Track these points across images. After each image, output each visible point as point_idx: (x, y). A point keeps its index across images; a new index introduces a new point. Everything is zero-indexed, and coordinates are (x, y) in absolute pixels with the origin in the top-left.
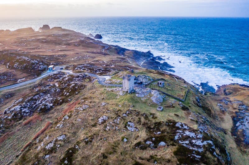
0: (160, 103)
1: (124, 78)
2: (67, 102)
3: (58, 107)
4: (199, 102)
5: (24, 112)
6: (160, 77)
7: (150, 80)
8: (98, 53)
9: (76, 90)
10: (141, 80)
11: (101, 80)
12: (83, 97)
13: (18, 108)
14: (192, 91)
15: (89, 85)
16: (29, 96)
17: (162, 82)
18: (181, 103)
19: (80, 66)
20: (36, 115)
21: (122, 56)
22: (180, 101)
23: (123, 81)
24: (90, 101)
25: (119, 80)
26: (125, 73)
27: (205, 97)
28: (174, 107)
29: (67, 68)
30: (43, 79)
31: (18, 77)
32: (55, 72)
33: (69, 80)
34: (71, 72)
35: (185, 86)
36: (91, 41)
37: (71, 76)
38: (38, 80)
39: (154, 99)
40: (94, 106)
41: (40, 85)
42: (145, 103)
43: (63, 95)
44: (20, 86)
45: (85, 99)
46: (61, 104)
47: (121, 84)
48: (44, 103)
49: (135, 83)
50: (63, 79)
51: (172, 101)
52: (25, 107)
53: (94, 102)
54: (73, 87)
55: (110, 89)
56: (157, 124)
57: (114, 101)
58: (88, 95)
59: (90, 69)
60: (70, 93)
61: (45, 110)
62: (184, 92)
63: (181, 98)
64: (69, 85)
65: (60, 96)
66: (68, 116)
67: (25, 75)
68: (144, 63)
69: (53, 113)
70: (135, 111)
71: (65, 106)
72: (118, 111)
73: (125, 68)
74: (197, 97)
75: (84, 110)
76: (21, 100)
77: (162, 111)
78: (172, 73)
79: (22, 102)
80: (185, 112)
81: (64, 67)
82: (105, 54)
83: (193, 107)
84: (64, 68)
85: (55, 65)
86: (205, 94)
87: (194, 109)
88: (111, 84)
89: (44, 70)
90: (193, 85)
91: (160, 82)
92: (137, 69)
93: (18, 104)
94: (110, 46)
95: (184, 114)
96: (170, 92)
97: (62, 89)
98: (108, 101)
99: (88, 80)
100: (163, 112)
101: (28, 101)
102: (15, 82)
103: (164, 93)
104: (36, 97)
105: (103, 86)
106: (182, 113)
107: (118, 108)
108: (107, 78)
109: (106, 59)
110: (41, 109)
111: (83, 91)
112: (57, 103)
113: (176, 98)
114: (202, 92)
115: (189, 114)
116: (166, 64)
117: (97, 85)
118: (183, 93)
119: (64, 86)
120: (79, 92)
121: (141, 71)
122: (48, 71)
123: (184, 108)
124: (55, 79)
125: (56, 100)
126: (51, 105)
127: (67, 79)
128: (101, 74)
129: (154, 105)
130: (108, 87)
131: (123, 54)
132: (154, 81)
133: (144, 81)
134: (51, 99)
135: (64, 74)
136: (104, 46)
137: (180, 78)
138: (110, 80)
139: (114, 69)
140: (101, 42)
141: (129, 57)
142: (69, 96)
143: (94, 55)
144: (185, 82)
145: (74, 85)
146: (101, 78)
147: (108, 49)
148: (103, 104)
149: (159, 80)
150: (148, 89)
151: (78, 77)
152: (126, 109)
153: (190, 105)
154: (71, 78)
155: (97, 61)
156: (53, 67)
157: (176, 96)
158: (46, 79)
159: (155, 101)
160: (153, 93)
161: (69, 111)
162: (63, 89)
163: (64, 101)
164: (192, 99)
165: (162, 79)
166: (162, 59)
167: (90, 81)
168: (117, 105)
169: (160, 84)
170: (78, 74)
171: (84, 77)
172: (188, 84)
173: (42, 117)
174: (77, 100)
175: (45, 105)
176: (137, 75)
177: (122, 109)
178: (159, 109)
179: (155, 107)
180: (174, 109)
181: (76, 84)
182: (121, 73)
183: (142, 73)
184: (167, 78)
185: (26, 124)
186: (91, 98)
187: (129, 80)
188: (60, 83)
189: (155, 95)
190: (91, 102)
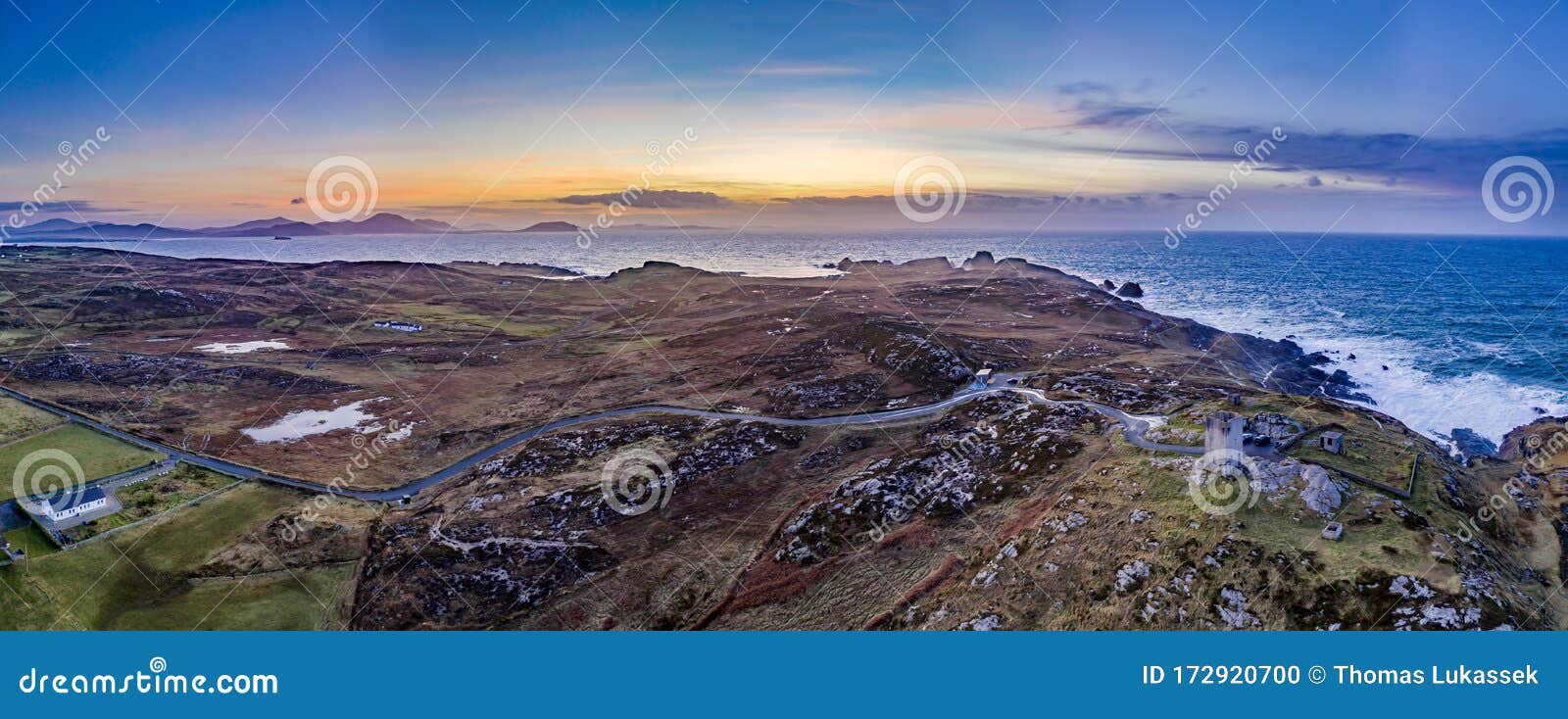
0: (1332, 509)
1: (1208, 424)
2: (1018, 494)
3: (990, 510)
4: (1454, 494)
5: (890, 504)
6: (1329, 419)
7: (1295, 429)
8: (1127, 340)
9: (1050, 456)
10: (1265, 430)
11: (1133, 428)
12: (1071, 486)
13: (874, 485)
14: (1430, 457)
15: (1094, 445)
16: (911, 457)
17: (1335, 435)
18: (1399, 502)
19: (1071, 379)
20: (919, 522)
21: (1204, 353)
22: (1397, 496)
23: (1207, 434)
24: (1092, 499)
25: (1193, 432)
26: (1213, 406)
27: (1470, 472)
28: (1379, 521)
29: (1030, 383)
30: (957, 408)
31: (892, 391)
32: (993, 392)
33: (1030, 421)
34: (1040, 396)
35: (1409, 443)
36: (1109, 303)
37: (1040, 407)
38: (941, 408)
39: (1310, 499)
40: (1105, 520)
41: (945, 426)
42: (1281, 512)
43: (1007, 469)
44: (892, 421)
45: (1078, 490)
46: (999, 498)
47: (1201, 443)
48: (947, 485)
49: (1247, 442)
50: (1012, 417)
51: (1371, 499)
52: (893, 489)
53: (1108, 506)
54: (1043, 445)
55: (1162, 463)
56: (1327, 593)
57: (1174, 507)
58: (1087, 476)
59: (1101, 391)
60: (1030, 464)
61: (947, 513)
62: (1406, 463)
63: (1400, 487)
64: (1031, 437)
65: (998, 472)
66: (1016, 547)
67: (909, 387)
68: (1275, 375)
69: (970, 526)
70: (1248, 543)
71: (1010, 510)
72: (1188, 544)
73: (1212, 393)
74: (1447, 477)
75: (1070, 531)
76: (886, 462)
77: (1340, 539)
78: (1363, 404)
79: (889, 470)
80: (1417, 533)
81: (1021, 377)
82: (1151, 346)
83: (1440, 513)
84: (1020, 380)
85: (995, 370)
86: (1471, 465)
87: (1443, 517)
88: (1167, 445)
89: (964, 380)
90: (1433, 438)
91: (1327, 435)
92: (1251, 393)
93: (877, 472)
94: (1165, 318)
95: (1412, 541)
96: (1362, 467)
97: (1008, 450)
98: (1154, 507)
99: (1091, 426)
100: (1343, 544)
101: (906, 471)
102: (879, 405)
103: (1343, 475)
104: (928, 462)
105: (1139, 450)
106: (1405, 540)
107: (1185, 534)
108: (1155, 422)
109: (1150, 362)
110: (938, 505)
111: (1072, 465)
112: (986, 494)
113: (1381, 489)
114: (1459, 459)
115: (1428, 540)
116: (1341, 377)
117: (1118, 443)
118: (1403, 470)
119: (1014, 438)
120: (1059, 467)
121: (1266, 400)
122: (974, 386)
123: (1412, 522)
124: (990, 412)
125: (986, 482)
126: (969, 497)
127: (1025, 415)
128: (1134, 409)
129: (1312, 521)
130: (1155, 455)
131: (1206, 345)
132: (1310, 431)
133: (1276, 433)
134: (972, 476)
135: (1019, 399)
136: (1148, 319)
137: (1392, 420)
138: (1163, 430)
139: (1176, 393)
140: (1139, 308)
141: (1224, 356)
142: (1027, 473)
143: (1117, 346)
144: (1406, 431)
145: (1044, 438)
146: (1134, 421)
147: (1159, 329)
148: (1137, 515)
149: (1323, 428)
150: (1292, 461)
151: (1062, 412)
152: (1215, 538)
153: (1429, 507)
154: (1040, 415)
155: (1125, 365)
156: (990, 376)
157: (1381, 481)
158: (964, 408)
159: (1313, 505)
160: (1305, 476)
161: (1020, 527)
162: (1013, 448)
163: (1011, 492)
164: (1434, 485)
165: (1334, 426)
166: (1327, 360)
167: (1099, 429)
168: (1185, 522)
169: (1330, 442)
170: (1061, 404)
171: (1079, 418)
172: (1414, 435)
173: (936, 534)
174: (1051, 491)
175: (951, 495)
176: (1253, 415)
177: (1202, 537)
178: (1329, 534)
179: (1315, 526)
180: (1382, 529)
181: (1052, 436)
182: (1198, 408)
183: (1267, 407)
184: (1349, 421)
185: (886, 545)
186: (1095, 488)
187: (1226, 430)
188: (1004, 426)
189: (1314, 483)
190: (1094, 506)
